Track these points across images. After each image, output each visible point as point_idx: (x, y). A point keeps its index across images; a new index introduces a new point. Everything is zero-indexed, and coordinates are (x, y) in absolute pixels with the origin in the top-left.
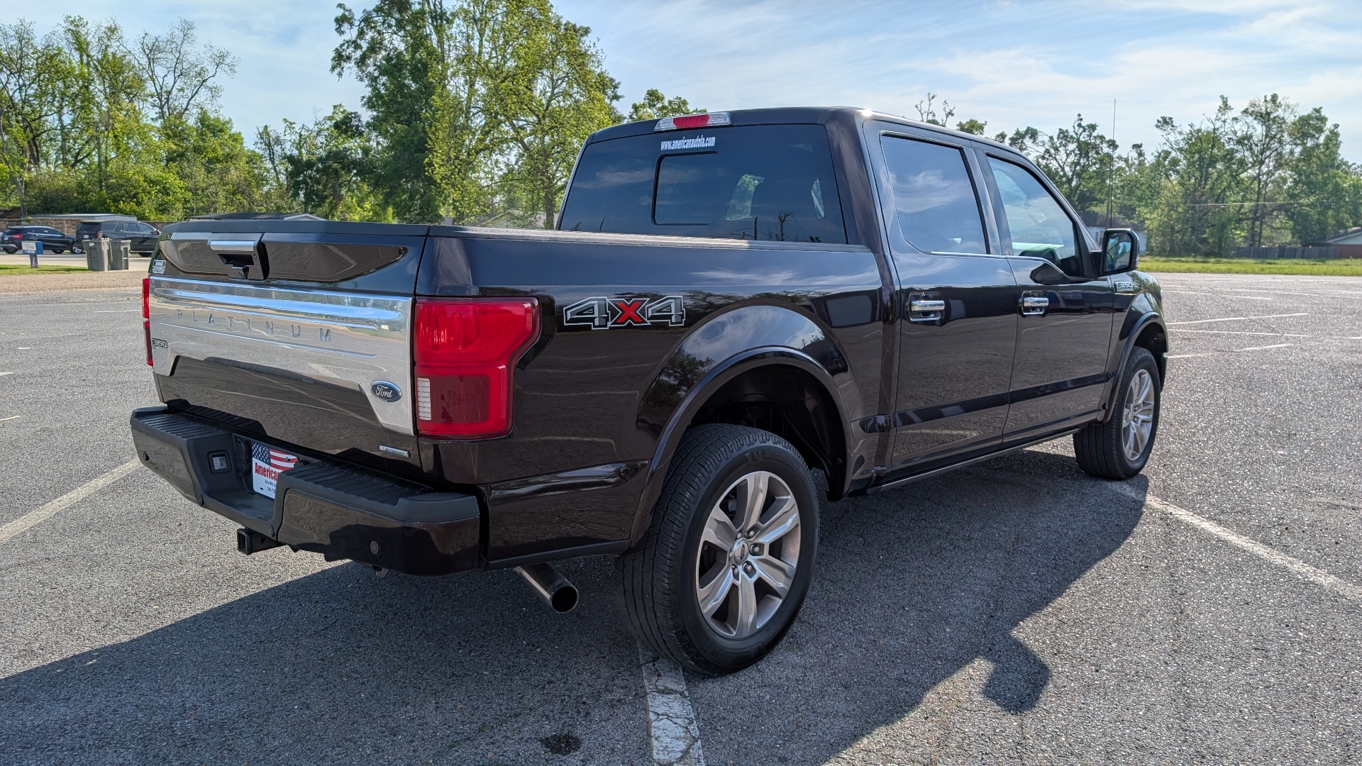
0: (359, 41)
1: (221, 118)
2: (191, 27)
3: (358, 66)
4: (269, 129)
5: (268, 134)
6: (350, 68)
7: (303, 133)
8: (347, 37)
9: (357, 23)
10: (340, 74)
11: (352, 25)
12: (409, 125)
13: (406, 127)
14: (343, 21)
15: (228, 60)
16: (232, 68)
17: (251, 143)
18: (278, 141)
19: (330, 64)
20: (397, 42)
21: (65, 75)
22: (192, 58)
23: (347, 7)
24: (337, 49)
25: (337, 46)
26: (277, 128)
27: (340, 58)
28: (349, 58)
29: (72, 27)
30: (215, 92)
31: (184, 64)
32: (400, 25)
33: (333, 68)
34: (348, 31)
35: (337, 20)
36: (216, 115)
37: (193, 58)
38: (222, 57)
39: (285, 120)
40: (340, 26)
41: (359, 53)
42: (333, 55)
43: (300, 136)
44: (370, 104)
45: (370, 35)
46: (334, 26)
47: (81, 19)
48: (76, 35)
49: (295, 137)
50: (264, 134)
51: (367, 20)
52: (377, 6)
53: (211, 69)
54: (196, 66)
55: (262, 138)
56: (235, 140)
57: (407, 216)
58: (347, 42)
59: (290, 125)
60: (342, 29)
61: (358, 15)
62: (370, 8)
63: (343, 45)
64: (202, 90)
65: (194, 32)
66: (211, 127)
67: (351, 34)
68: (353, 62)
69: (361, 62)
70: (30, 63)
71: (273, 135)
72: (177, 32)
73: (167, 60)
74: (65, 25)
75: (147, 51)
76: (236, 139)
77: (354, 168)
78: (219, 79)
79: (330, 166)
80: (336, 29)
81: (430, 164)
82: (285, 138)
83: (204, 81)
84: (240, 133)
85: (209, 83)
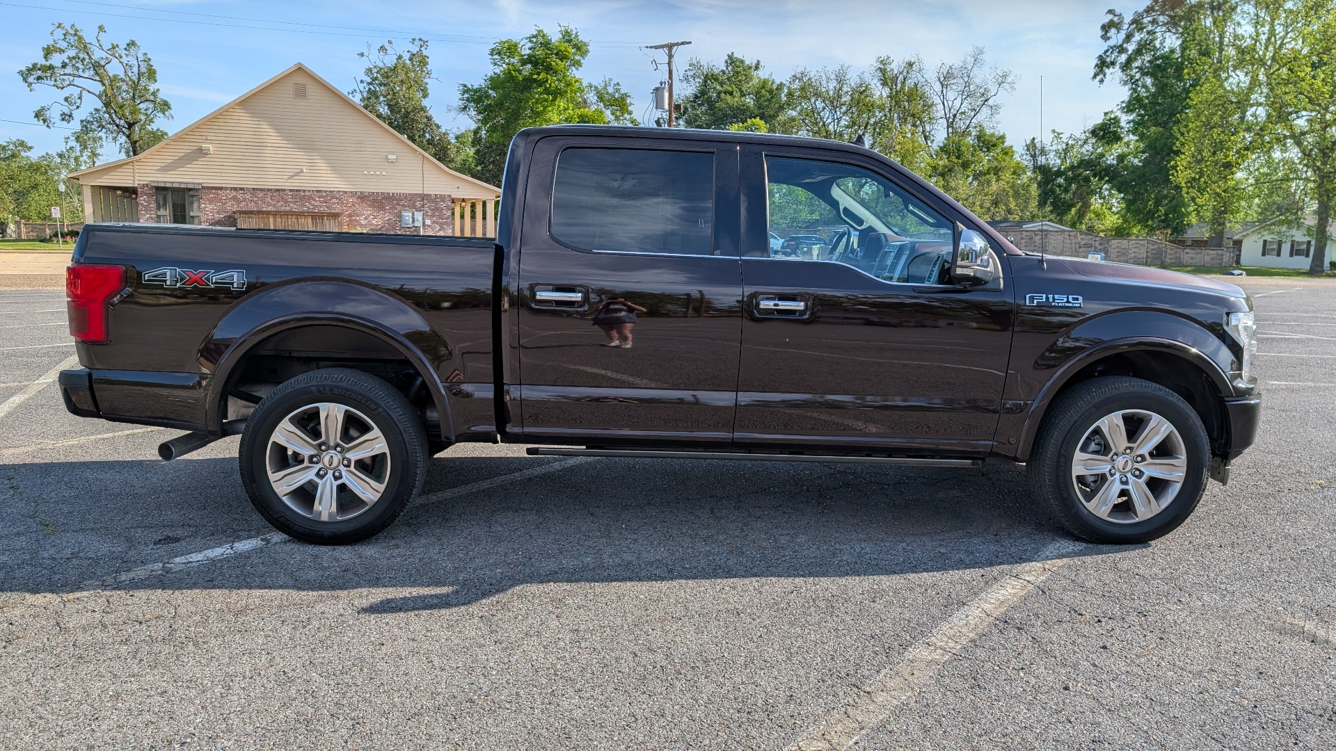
0: (1125, 45)
1: (997, 133)
2: (981, 52)
3: (1123, 71)
4: (1036, 141)
5: (1034, 146)
6: (1114, 74)
7: (1070, 142)
8: (1112, 42)
9: (1126, 27)
10: (1102, 81)
11: (1118, 30)
12: (1164, 127)
13: (1161, 129)
14: (1109, 28)
15: (1009, 79)
16: (1012, 84)
17: (1020, 155)
18: (1043, 152)
19: (1092, 72)
20: (1170, 42)
21: (870, 108)
22: (978, 81)
23: (1118, 12)
24: (1100, 56)
25: (1101, 52)
26: (1046, 139)
27: (1103, 65)
28: (1113, 63)
29: (882, 66)
30: (995, 109)
31: (971, 86)
32: (1173, 23)
33: (1095, 76)
34: (1114, 36)
35: (1103, 27)
36: (992, 131)
37: (980, 81)
38: (1005, 76)
39: (1054, 131)
40: (1107, 32)
41: (1123, 58)
42: (1095, 61)
43: (1067, 144)
44: (1129, 108)
45: (1137, 37)
46: (1100, 33)
47: (889, 58)
48: (883, 71)
49: (1061, 147)
50: (1032, 147)
51: (1137, 23)
52: (1148, 7)
53: (993, 89)
54: (981, 87)
55: (1028, 150)
56: (1006, 154)
57: (1150, 223)
58: (1112, 48)
59: (1058, 135)
60: (1108, 35)
61: (1128, 18)
62: (1141, 9)
63: (1107, 51)
64: (984, 109)
65: (984, 56)
66: (988, 143)
67: (1117, 37)
68: (1117, 67)
69: (1126, 66)
70: (846, 99)
71: (1038, 145)
72: (969, 59)
73: (957, 85)
74: (875, 65)
75: (942, 79)
76: (1007, 152)
77: (1105, 175)
78: (999, 97)
79: (1080, 175)
80: (1102, 37)
81: (1175, 168)
82: (1051, 148)
83: (986, 101)
84: (1012, 147)
85: (990, 102)
